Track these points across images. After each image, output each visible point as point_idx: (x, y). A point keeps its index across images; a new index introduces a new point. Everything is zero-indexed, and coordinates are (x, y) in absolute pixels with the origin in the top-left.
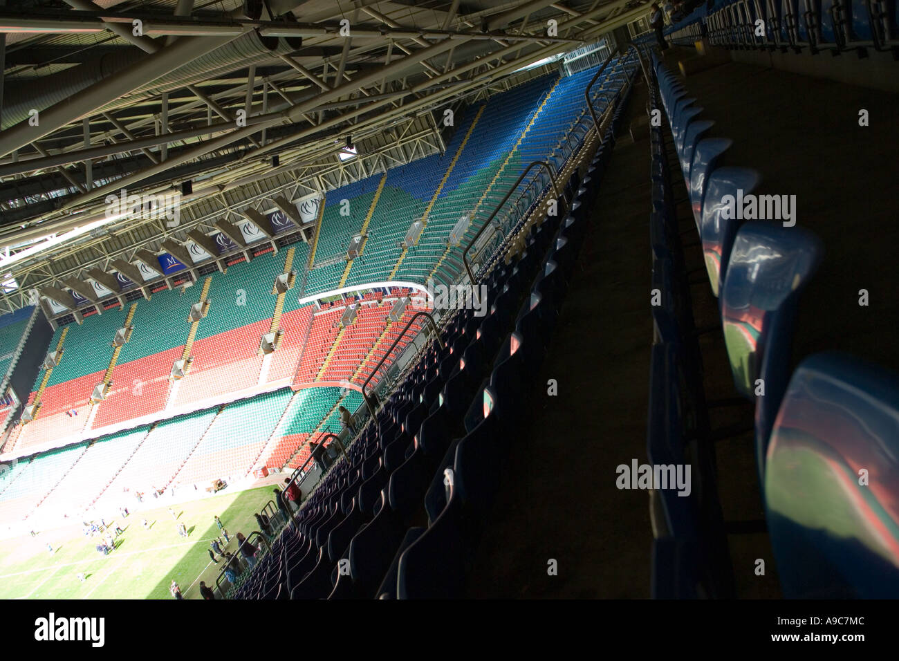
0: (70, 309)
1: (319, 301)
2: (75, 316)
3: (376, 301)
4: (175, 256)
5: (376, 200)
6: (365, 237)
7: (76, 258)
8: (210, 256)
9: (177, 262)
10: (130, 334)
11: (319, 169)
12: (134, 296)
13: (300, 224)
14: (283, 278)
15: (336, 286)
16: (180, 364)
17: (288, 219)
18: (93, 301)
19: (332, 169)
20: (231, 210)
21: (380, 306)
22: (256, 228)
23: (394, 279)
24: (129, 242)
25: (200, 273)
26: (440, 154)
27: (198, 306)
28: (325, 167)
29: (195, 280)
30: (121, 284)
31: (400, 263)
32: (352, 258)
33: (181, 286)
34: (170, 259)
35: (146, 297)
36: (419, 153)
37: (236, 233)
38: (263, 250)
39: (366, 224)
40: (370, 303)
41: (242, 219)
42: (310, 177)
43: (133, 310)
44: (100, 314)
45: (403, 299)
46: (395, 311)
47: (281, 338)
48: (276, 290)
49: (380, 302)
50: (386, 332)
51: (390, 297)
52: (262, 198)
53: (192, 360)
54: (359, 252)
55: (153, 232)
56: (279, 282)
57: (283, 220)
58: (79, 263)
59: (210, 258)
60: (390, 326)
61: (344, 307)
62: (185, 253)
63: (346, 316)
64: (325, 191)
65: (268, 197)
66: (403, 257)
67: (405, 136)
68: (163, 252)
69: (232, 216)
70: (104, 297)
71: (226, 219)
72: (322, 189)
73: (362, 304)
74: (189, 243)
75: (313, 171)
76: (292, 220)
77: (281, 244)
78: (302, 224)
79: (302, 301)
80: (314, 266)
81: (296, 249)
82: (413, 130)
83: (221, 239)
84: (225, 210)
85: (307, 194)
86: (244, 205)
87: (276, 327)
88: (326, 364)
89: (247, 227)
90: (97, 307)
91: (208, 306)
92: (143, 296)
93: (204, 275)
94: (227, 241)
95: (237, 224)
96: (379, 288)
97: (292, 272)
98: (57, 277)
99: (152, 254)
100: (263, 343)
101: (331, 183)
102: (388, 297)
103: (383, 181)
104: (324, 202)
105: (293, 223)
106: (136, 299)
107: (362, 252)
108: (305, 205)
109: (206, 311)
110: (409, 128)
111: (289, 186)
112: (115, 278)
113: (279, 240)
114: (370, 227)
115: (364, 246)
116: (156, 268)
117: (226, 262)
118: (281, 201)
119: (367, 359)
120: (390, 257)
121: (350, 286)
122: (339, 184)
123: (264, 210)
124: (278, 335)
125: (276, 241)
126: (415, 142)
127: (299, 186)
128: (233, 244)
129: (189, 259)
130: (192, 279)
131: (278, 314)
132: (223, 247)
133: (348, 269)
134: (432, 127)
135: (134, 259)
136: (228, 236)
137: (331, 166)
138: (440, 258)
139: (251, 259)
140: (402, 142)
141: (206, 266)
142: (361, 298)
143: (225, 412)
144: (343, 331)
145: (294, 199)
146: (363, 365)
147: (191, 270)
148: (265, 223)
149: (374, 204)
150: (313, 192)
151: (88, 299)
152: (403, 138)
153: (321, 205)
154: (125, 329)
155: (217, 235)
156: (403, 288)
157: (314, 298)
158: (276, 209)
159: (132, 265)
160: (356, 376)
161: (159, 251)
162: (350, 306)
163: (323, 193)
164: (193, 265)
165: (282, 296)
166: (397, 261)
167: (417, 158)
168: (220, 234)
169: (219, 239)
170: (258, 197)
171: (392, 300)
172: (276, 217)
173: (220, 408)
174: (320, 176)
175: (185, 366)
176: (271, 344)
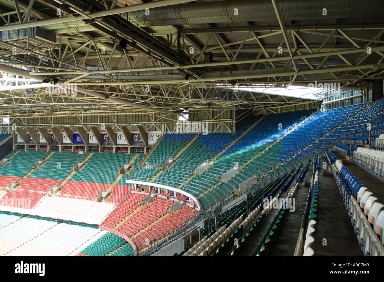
0: (25, 143)
1: (137, 185)
2: (25, 147)
3: (166, 197)
4: (81, 137)
5: (188, 145)
6: (175, 161)
7: (39, 120)
8: (98, 143)
9: (81, 140)
10: (43, 165)
11: (167, 120)
12: (55, 148)
13: (146, 144)
14: (126, 167)
15: (149, 181)
16: (55, 189)
17: (141, 139)
18: (36, 143)
19: (173, 123)
20: (116, 125)
21: (167, 201)
22: (125, 138)
23: (180, 189)
24: (65, 122)
25: (90, 149)
26: (231, 134)
27: (80, 164)
28: (170, 121)
29: (86, 151)
30: (52, 140)
31: (187, 181)
32: (164, 169)
33: (78, 152)
34: (79, 137)
35: (60, 151)
36: (220, 130)
37: (114, 137)
38: (123, 150)
39: (178, 155)
40: (163, 197)
41: (120, 131)
42: (160, 123)
43: (51, 155)
44: (36, 150)
45: (182, 202)
46: (174, 207)
47: (109, 197)
48: (119, 172)
49: (168, 199)
50: (164, 217)
51: (175, 198)
52: (134, 125)
53: (62, 189)
54: (168, 167)
55: (77, 121)
56: (123, 168)
57: (139, 139)
58: (39, 123)
59: (97, 144)
60: (168, 214)
61: (148, 194)
62: (87, 137)
63: (147, 199)
64: (165, 132)
65: (137, 125)
66: (191, 179)
67: (216, 119)
68: (77, 132)
69: (116, 128)
70: (42, 143)
71: (112, 128)
72: (164, 131)
73: (158, 196)
74: (91, 133)
75: (163, 120)
76: (143, 141)
77: (133, 150)
78: (147, 144)
79: (128, 181)
80: (142, 166)
81: (139, 156)
82: (221, 117)
83: (106, 137)
84: (114, 124)
85: (156, 131)
86: (123, 124)
87: (110, 190)
88: (124, 221)
89: (121, 136)
90: (37, 147)
91: (84, 166)
92: (59, 150)
93: (91, 151)
94: (108, 139)
95: (117, 132)
96: (171, 191)
97: (131, 166)
98: (27, 126)
99: (72, 132)
100: (99, 196)
101: (170, 130)
102: (174, 198)
103: (196, 137)
104: (162, 138)
105: (143, 143)
106: (55, 150)
107: (170, 168)
108: (152, 136)
109: (82, 169)
110: (220, 116)
111: (149, 123)
112: (51, 136)
113: (133, 148)
114: (180, 157)
115: (172, 166)
116: (70, 138)
117: (104, 149)
118: (142, 129)
119: (146, 229)
120: (184, 176)
121: (156, 183)
122: (173, 132)
123: (132, 131)
124: (109, 194)
125: (131, 148)
126: (220, 123)
127: (154, 125)
128: (111, 141)
129: (87, 141)
130: (84, 151)
131: (114, 184)
132: (105, 141)
133: (159, 174)
134: (232, 118)
135: (63, 131)
136: (110, 137)
137: (173, 121)
138: (208, 189)
139: (116, 152)
140: (213, 121)
141: (94, 147)
142: (159, 193)
143: (62, 224)
144: (142, 206)
145: (148, 131)
146: (143, 231)
147: (86, 146)
148: (130, 137)
149: (186, 147)
150: (159, 131)
151: (35, 141)
152: (214, 119)
153: (160, 138)
154: (42, 161)
155: (105, 134)
156: (184, 195)
157: (135, 182)
158: (138, 132)
159: (61, 134)
160: (135, 236)
161: (76, 131)
162: (152, 194)
163: (164, 133)
164: (88, 144)
165: (121, 176)
166: (186, 180)
167: (218, 132)
168: (107, 134)
169: (105, 136)
170: (132, 124)
171: (175, 200)
172: (136, 136)
173: (61, 221)
174: (165, 124)
175: (56, 191)
176: (103, 198)
